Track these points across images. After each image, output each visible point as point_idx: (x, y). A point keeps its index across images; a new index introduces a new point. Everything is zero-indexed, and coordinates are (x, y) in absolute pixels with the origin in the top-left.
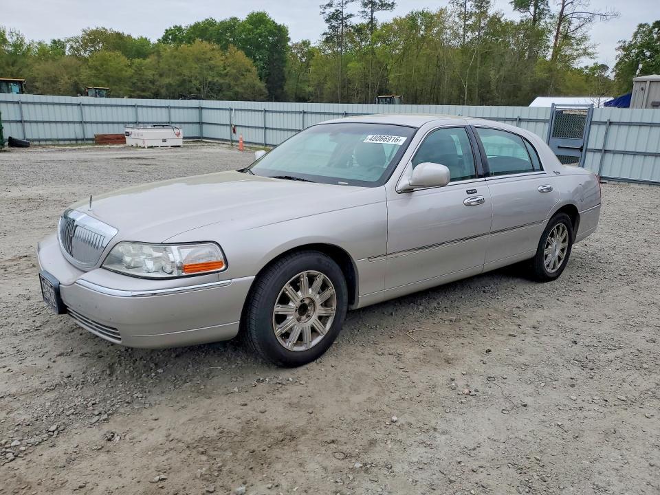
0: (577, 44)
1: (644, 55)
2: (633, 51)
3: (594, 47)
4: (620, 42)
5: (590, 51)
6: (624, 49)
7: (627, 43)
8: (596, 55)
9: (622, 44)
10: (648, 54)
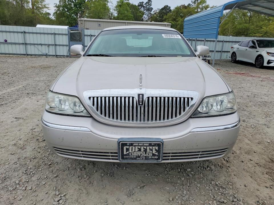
0: (41, 3)
1: (65, 10)
2: (61, 8)
3: (48, 5)
4: (55, 4)
5: (47, 6)
6: (57, 7)
7: (58, 5)
8: (49, 8)
9: (55, 5)
10: (66, 10)
